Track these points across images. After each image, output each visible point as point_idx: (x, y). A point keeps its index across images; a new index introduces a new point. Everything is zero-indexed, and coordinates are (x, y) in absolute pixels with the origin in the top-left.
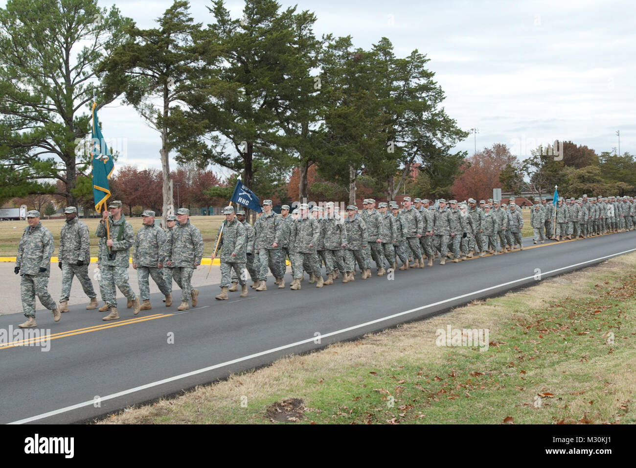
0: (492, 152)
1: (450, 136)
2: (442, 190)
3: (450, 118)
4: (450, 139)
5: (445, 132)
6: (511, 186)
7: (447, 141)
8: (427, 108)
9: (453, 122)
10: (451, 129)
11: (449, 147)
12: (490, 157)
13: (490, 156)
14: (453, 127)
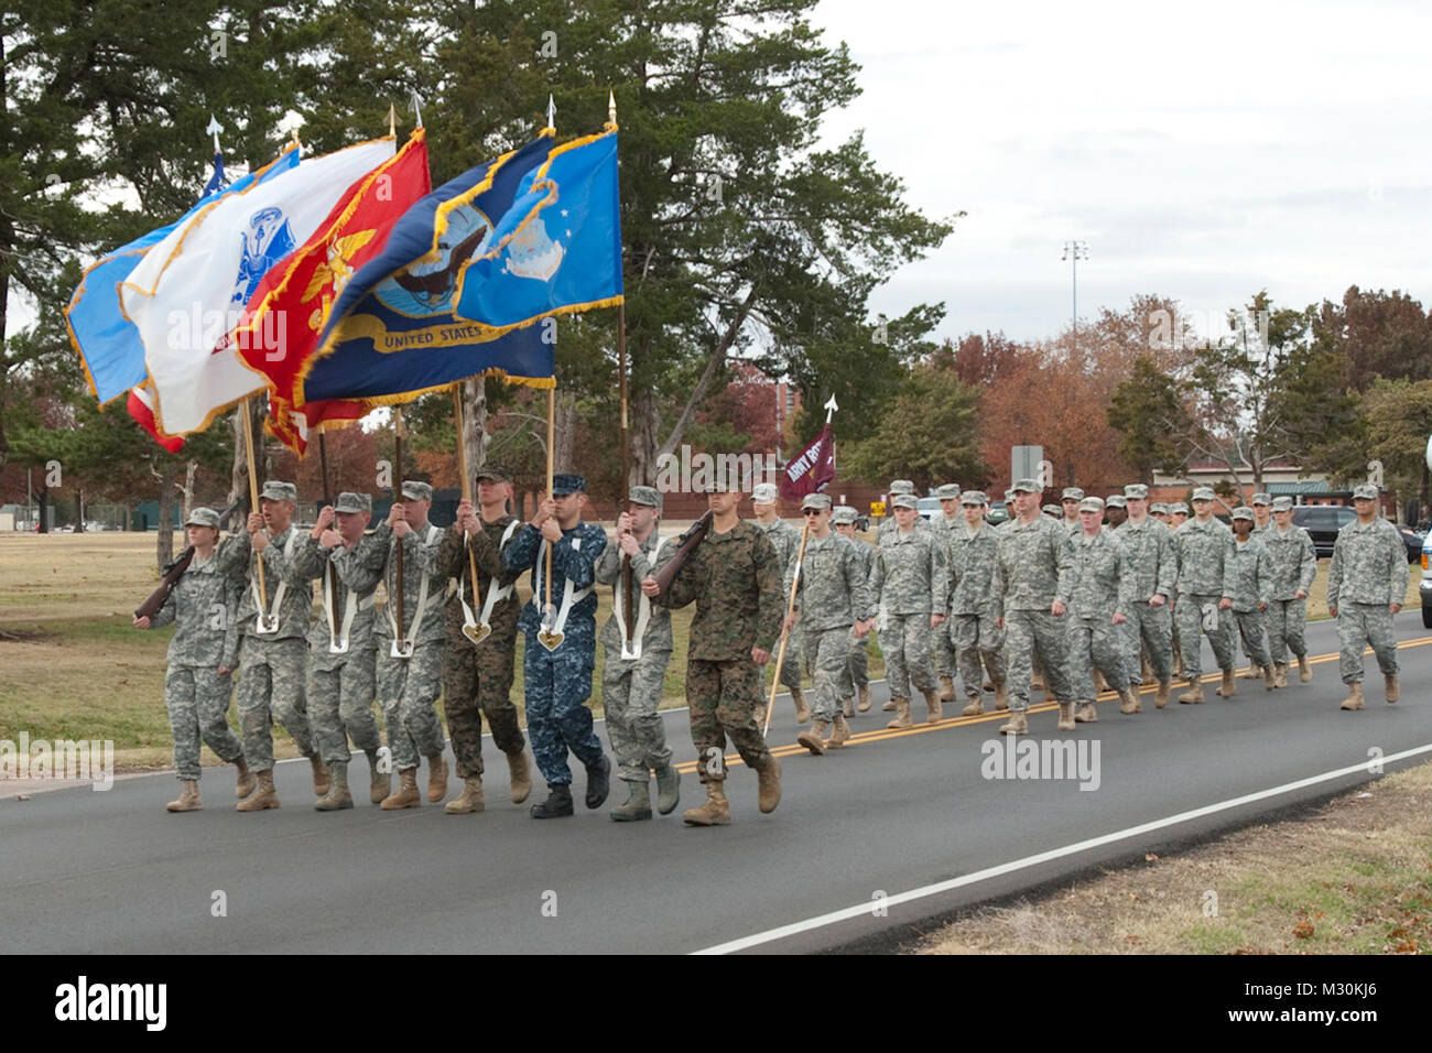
0: (1131, 326)
1: (873, 237)
2: (952, 457)
3: (880, 169)
4: (873, 252)
5: (856, 224)
6: (1151, 443)
7: (859, 260)
8: (788, 131)
9: (891, 187)
10: (883, 214)
11: (867, 283)
12: (1121, 342)
13: (1121, 339)
14: (886, 204)
